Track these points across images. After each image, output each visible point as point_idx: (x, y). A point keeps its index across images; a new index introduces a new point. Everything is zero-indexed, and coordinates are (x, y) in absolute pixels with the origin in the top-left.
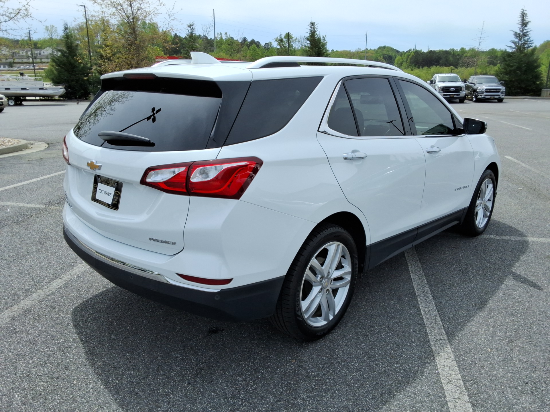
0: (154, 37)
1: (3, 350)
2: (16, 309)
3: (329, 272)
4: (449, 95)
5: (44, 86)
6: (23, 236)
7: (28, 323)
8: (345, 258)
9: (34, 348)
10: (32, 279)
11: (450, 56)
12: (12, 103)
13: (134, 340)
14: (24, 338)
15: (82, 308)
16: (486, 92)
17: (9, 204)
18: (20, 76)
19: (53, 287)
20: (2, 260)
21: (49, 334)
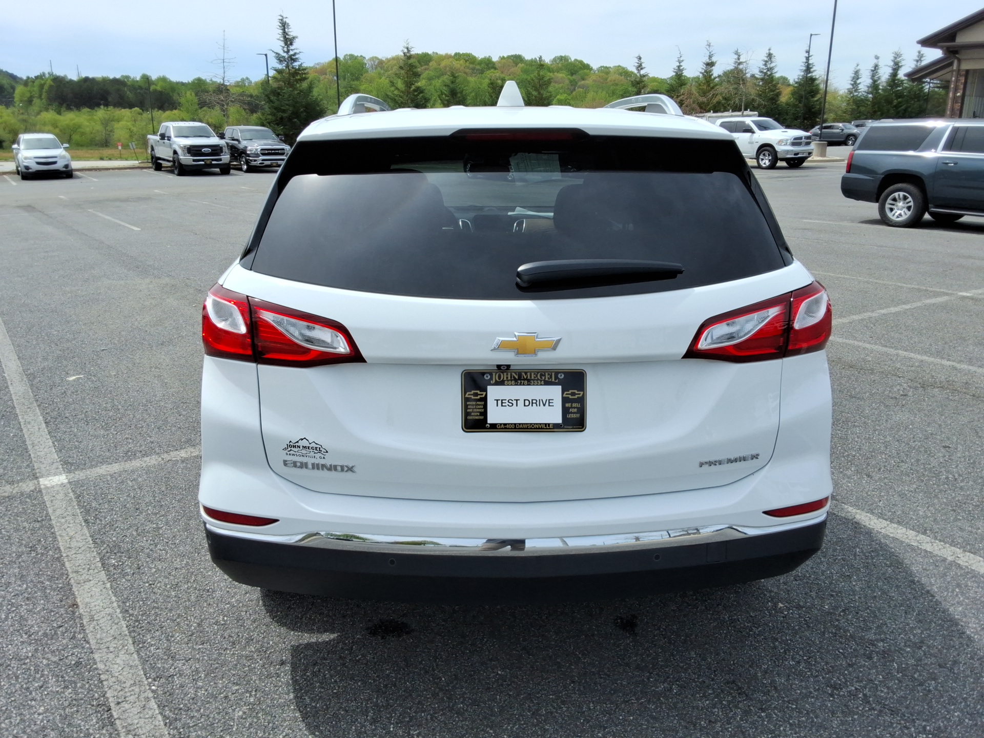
4: (203, 160)
11: (125, 89)
16: (264, 154)
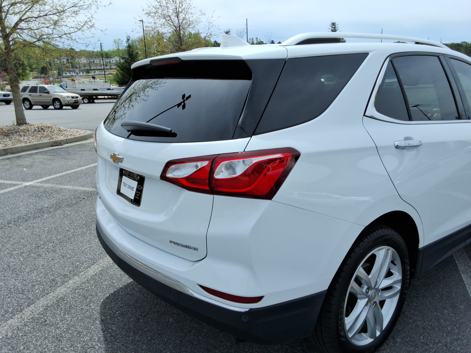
0: (196, 42)
1: (30, 345)
2: (51, 297)
3: (377, 282)
5: (111, 87)
6: (72, 218)
7: (58, 315)
8: (395, 265)
9: (59, 346)
10: (72, 264)
11: (462, 48)
12: (86, 101)
13: (158, 344)
14: (52, 332)
15: (112, 299)
17: (67, 187)
18: (92, 79)
19: (90, 273)
20: (49, 242)
21: (76, 329)
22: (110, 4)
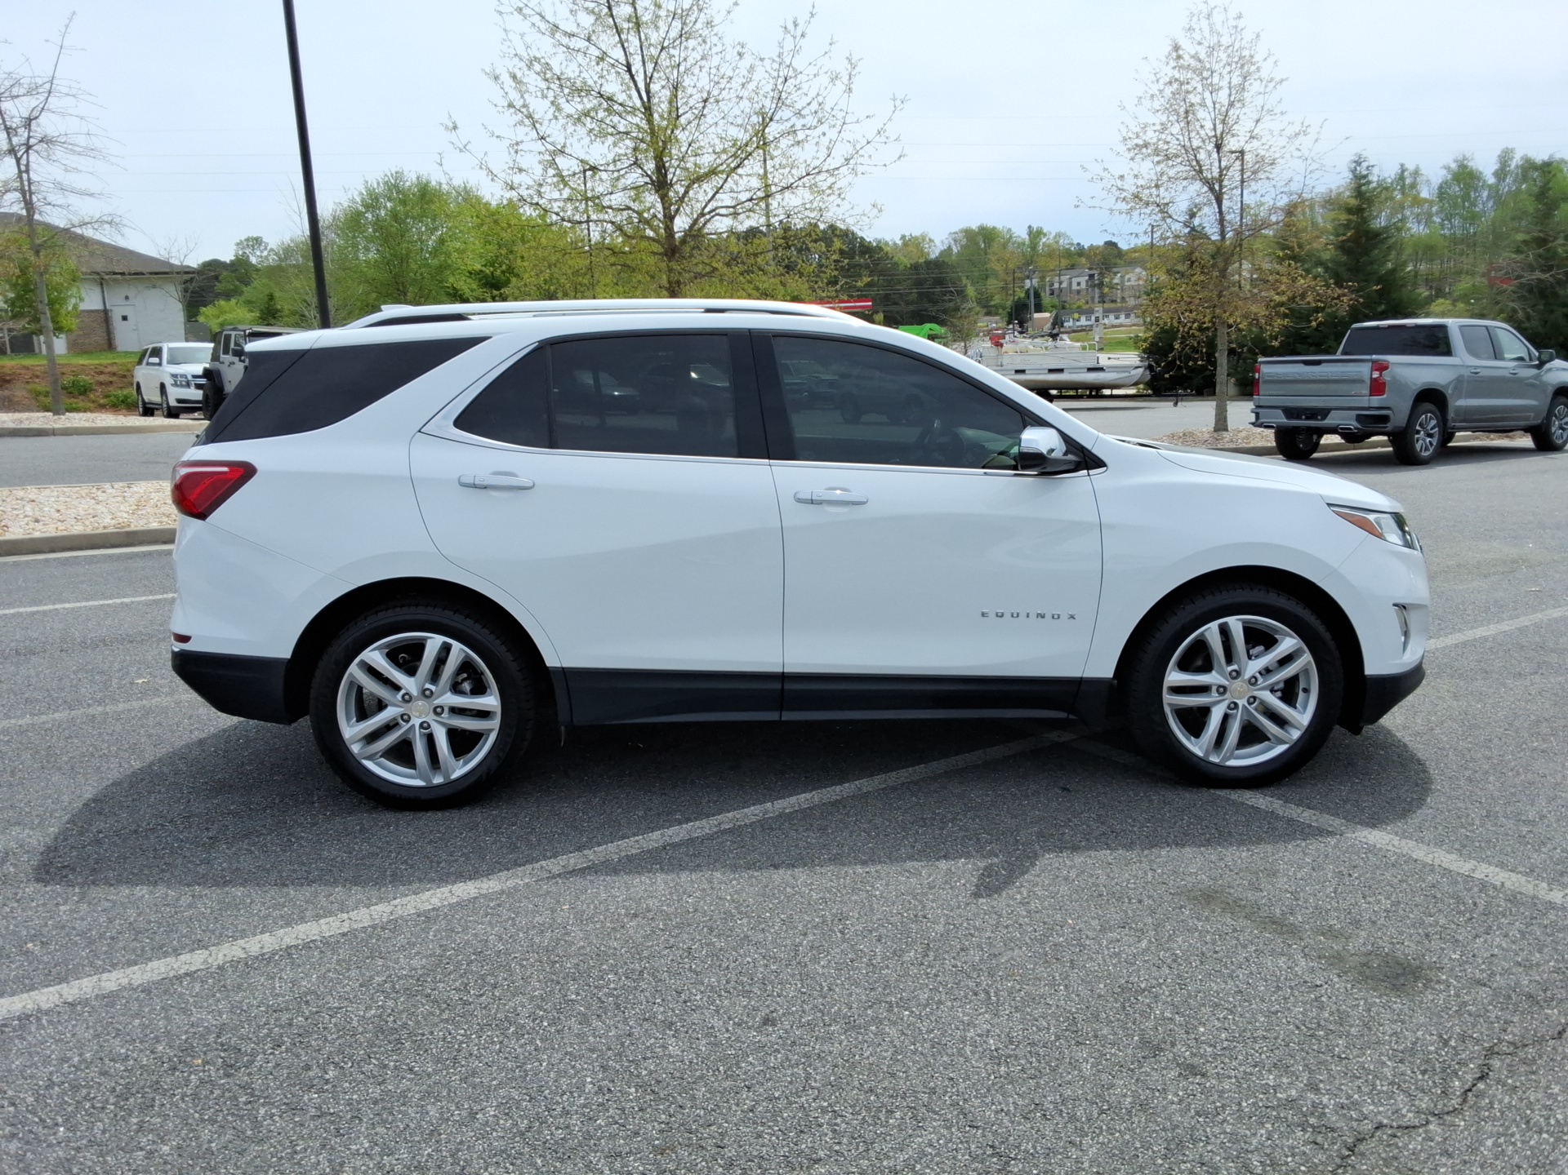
22: (900, 157)
